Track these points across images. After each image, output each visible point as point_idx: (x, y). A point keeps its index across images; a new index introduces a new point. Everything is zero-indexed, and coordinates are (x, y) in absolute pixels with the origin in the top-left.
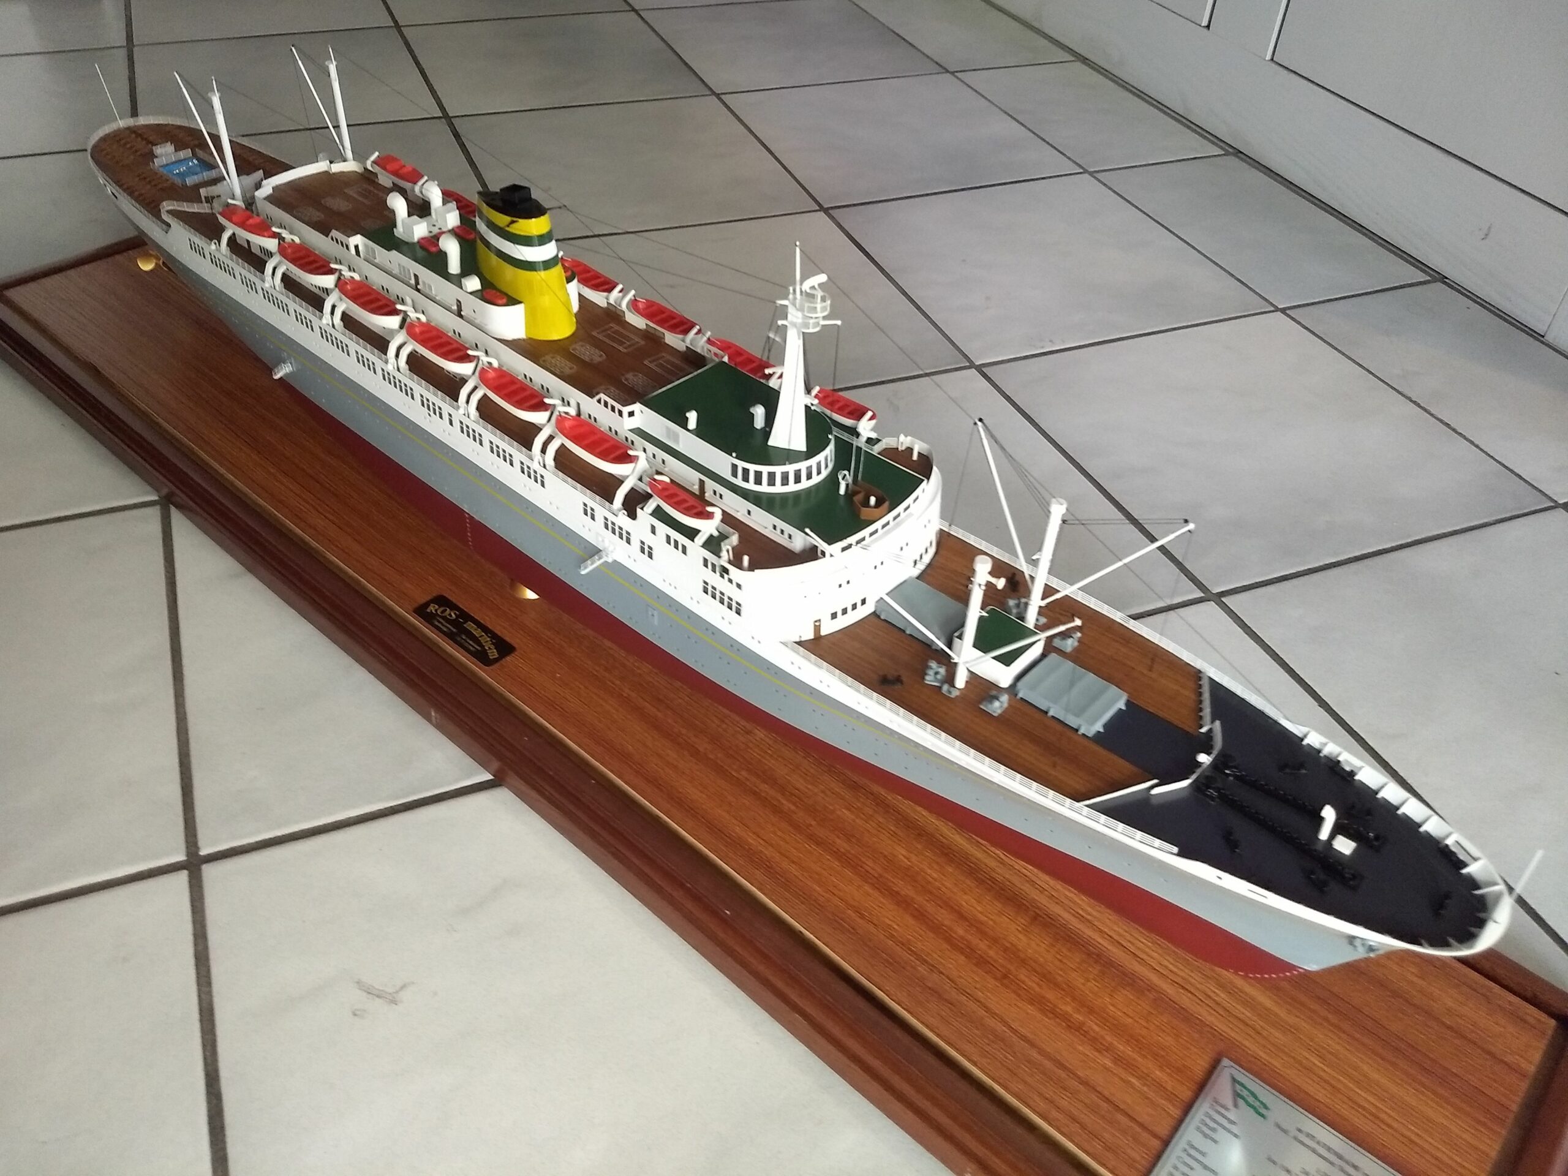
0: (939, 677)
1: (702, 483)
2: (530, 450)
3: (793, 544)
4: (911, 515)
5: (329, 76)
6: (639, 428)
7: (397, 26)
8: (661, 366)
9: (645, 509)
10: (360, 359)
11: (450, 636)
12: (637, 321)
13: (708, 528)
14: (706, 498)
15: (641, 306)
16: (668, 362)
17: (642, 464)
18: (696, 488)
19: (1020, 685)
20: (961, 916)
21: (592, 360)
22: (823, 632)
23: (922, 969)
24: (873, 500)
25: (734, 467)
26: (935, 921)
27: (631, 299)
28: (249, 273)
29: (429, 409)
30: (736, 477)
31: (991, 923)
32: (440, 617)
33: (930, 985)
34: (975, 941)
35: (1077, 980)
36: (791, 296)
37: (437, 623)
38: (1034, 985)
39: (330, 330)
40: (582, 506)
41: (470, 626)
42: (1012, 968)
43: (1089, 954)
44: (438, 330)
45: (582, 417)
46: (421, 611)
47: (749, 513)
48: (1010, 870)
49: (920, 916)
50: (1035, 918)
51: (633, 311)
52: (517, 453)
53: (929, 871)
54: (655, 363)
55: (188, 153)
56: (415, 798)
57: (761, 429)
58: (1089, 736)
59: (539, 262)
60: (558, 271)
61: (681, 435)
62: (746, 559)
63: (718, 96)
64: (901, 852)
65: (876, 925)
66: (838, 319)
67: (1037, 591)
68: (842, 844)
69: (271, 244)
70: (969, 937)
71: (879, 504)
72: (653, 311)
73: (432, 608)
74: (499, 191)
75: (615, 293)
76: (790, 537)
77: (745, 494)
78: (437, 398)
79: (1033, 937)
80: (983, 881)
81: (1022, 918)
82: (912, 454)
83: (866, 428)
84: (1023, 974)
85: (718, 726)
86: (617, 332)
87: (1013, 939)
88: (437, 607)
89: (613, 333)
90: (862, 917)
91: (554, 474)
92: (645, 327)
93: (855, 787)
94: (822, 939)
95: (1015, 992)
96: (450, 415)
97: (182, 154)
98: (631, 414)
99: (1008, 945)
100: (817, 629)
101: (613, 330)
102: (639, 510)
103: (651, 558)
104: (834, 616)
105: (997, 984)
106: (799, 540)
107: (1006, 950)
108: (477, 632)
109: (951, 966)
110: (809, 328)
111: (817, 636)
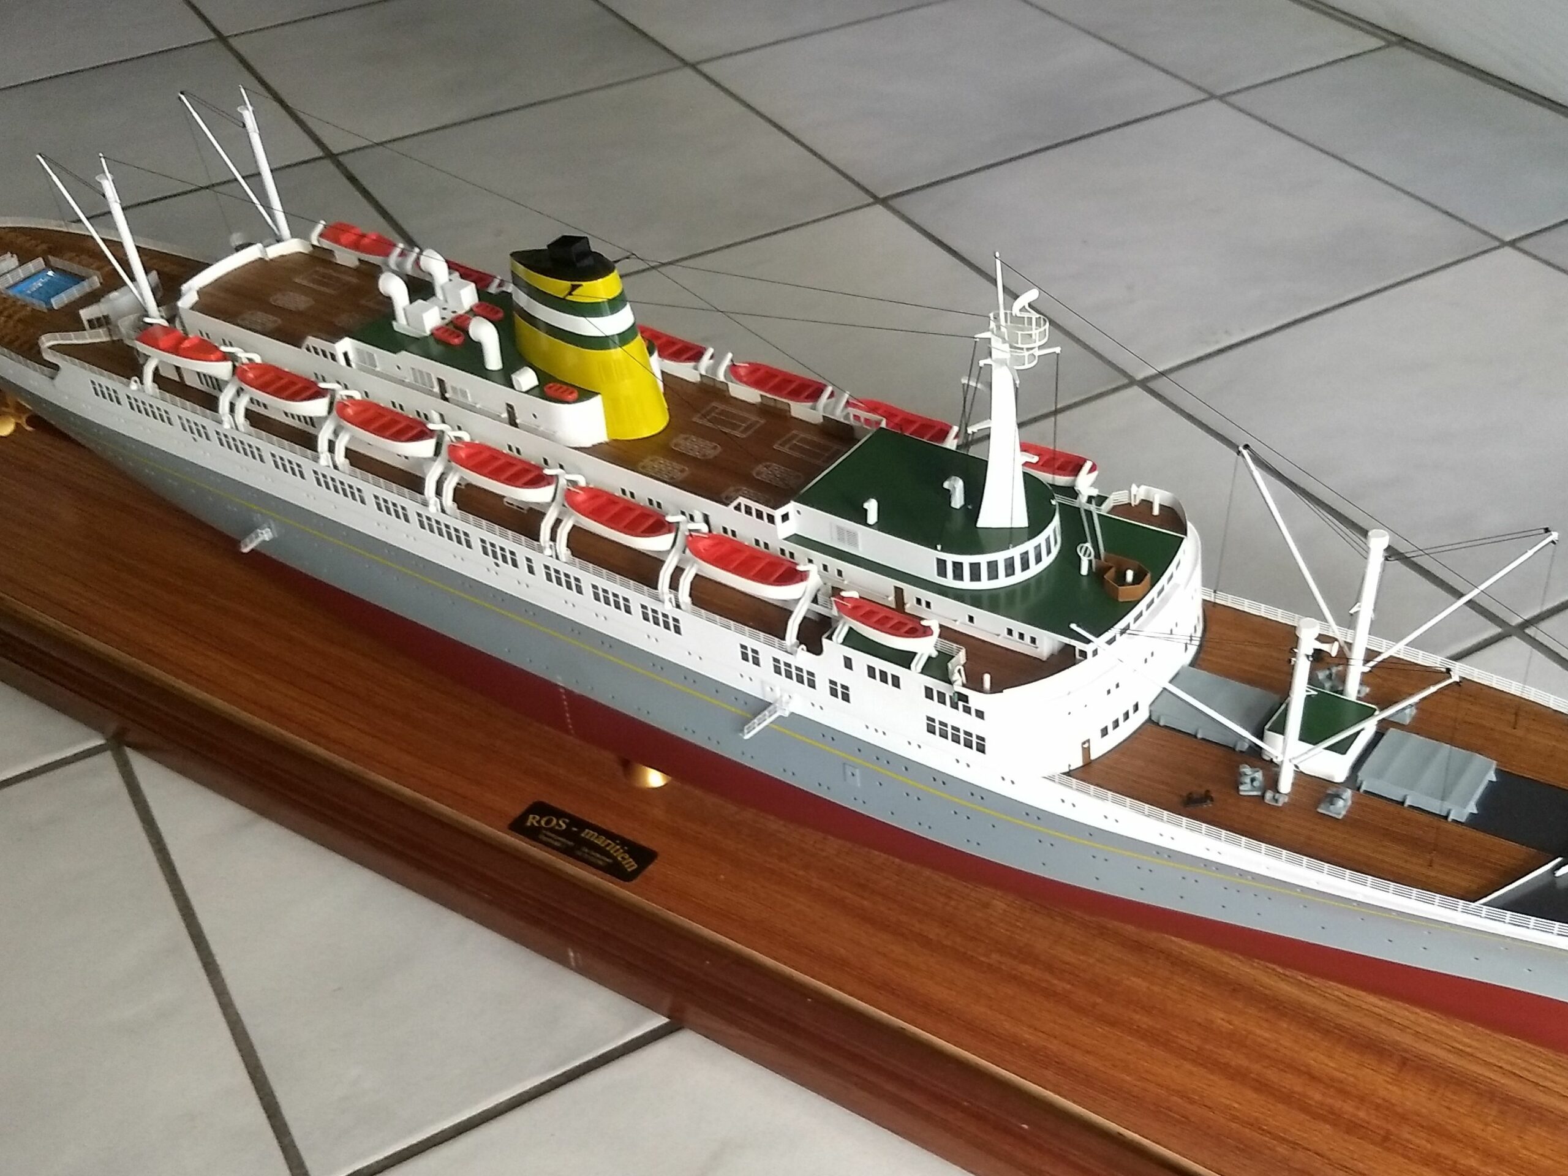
0: (1256, 784)
1: (899, 592)
2: (656, 588)
3: (1038, 650)
4: (1177, 586)
5: (244, 126)
6: (796, 534)
7: (222, 38)
8: (794, 448)
9: (834, 637)
10: (382, 506)
11: (568, 852)
12: (749, 394)
13: (925, 647)
14: (906, 611)
15: (742, 372)
16: (802, 440)
17: (814, 581)
18: (891, 601)
19: (1361, 775)
20: (1313, 1078)
21: (704, 455)
22: (1093, 756)
23: (1283, 1150)
24: (1130, 575)
25: (942, 564)
26: (1283, 1090)
27: (728, 366)
28: (196, 415)
29: (495, 557)
30: (945, 576)
31: (1352, 1079)
32: (547, 829)
33: (1297, 1166)
34: (1338, 1104)
35: (1476, 1127)
36: (993, 325)
37: (544, 839)
38: (1424, 1142)
39: (331, 473)
40: (739, 649)
41: (587, 834)
42: (1391, 1128)
43: (1480, 1094)
44: (489, 448)
45: (715, 533)
46: (518, 826)
47: (971, 619)
48: (1358, 1011)
49: (1262, 1087)
50: (1404, 1063)
51: (734, 380)
52: (637, 596)
53: (1258, 1032)
54: (788, 446)
55: (39, 262)
56: (577, 1063)
57: (961, 508)
58: (1463, 820)
59: (613, 336)
60: (638, 344)
61: (860, 535)
62: (987, 678)
63: (694, 66)
64: (1218, 1016)
65: (1210, 1108)
66: (1056, 346)
67: (1357, 655)
68: (1143, 1021)
69: (222, 370)
70: (1329, 1101)
71: (1138, 580)
72: (760, 376)
73: (532, 820)
74: (545, 247)
75: (706, 361)
76: (1033, 640)
77: (959, 596)
78: (507, 541)
79: (1406, 1087)
80: (1328, 1031)
81: (1387, 1065)
82: (1151, 508)
83: (1085, 484)
84: (1405, 1133)
85: (946, 904)
86: (722, 412)
87: (1382, 1093)
88: (538, 818)
89: (720, 414)
90: (1192, 1102)
91: (694, 613)
92: (759, 400)
93: (1138, 947)
94: (1149, 1137)
95: (1404, 1156)
96: (528, 560)
97: (32, 267)
98: (785, 517)
99: (1379, 1101)
100: (1086, 751)
101: (717, 411)
102: (825, 641)
103: (848, 701)
104: (1105, 732)
105: (1378, 1149)
106: (1047, 643)
107: (1378, 1107)
108: (601, 841)
109: (1316, 1139)
110: (1024, 364)
111: (1088, 761)
